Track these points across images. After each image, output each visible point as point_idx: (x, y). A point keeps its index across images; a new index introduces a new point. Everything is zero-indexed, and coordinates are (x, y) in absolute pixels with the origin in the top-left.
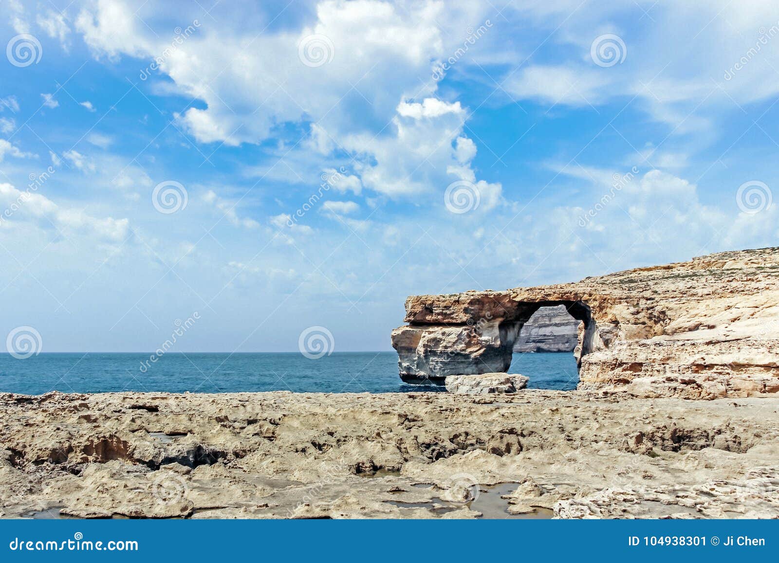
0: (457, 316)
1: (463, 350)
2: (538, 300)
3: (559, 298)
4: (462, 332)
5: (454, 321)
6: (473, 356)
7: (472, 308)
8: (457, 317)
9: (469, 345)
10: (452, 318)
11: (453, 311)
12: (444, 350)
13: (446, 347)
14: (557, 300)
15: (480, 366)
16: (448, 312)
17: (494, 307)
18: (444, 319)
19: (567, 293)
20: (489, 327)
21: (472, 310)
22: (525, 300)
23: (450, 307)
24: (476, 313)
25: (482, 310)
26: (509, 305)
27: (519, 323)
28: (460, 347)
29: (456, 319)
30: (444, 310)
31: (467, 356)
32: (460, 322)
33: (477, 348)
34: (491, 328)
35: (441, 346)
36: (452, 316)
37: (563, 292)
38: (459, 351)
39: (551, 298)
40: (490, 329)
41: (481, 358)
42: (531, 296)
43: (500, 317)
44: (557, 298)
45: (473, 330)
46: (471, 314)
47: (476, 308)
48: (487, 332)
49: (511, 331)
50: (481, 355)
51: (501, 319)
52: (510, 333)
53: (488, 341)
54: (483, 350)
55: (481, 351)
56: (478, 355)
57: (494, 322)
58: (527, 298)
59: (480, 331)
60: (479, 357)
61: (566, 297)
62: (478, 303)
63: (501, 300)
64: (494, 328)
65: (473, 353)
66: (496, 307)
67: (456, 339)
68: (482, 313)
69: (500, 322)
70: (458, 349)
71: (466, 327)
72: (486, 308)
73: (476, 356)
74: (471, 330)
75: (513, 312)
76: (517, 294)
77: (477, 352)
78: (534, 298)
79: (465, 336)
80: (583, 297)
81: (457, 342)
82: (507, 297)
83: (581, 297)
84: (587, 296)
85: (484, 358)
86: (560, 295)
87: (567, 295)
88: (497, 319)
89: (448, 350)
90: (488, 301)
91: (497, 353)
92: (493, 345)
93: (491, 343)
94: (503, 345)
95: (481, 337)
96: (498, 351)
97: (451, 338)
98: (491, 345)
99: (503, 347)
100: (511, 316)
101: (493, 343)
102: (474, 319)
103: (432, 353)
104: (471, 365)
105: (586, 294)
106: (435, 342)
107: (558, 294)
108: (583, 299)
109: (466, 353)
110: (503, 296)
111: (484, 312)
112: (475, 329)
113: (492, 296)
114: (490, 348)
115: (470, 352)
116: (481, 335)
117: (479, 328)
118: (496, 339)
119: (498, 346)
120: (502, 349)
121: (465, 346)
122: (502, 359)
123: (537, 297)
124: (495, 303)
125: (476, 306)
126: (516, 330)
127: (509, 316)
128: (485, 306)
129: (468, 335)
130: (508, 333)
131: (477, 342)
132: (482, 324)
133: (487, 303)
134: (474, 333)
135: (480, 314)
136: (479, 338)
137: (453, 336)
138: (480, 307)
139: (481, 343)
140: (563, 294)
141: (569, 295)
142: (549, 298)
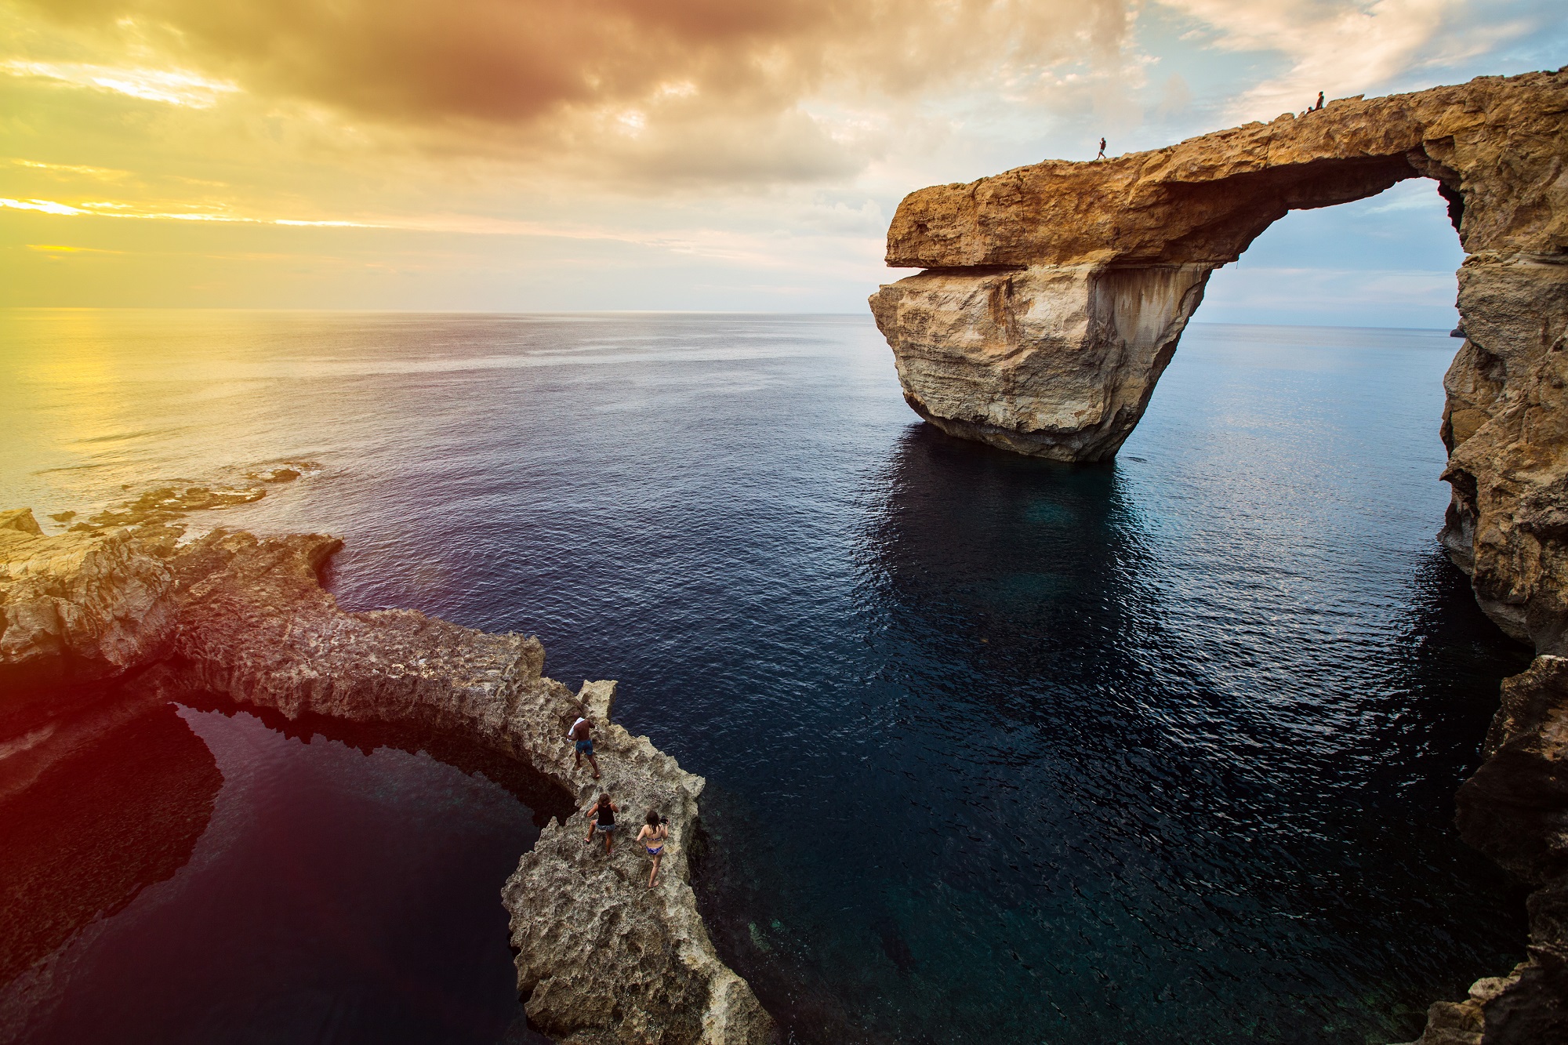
0: (967, 245)
1: (974, 350)
2: (1225, 169)
4: (974, 295)
5: (963, 262)
6: (999, 368)
9: (991, 335)
10: (959, 252)
11: (960, 229)
14: (1306, 159)
15: (1021, 401)
17: (1077, 210)
19: (1357, 118)
20: (1053, 280)
21: (1000, 223)
22: (1180, 176)
24: (1013, 233)
25: (1034, 222)
28: (969, 336)
29: (966, 253)
31: (984, 368)
32: (973, 264)
33: (1011, 348)
34: (1063, 286)
36: (958, 245)
37: (1336, 116)
38: (961, 353)
40: (1056, 286)
41: (1021, 379)
42: (1203, 157)
43: (1102, 247)
44: (1306, 151)
45: (1004, 288)
46: (1000, 237)
47: (1014, 217)
48: (1046, 299)
49: (1155, 297)
50: (1020, 368)
51: (1107, 254)
52: (1151, 302)
53: (1043, 328)
54: (1026, 354)
55: (1021, 359)
56: (1011, 367)
57: (1078, 264)
58: (1188, 166)
59: (1024, 295)
60: (1014, 375)
61: (1345, 136)
62: (1018, 198)
63: (1106, 182)
64: (1074, 283)
65: (1001, 360)
66: (1087, 211)
67: (958, 317)
68: (1035, 234)
69: (1101, 262)
70: (961, 345)
71: (987, 279)
72: (1049, 217)
73: (1007, 370)
74: (998, 288)
75: (1152, 229)
76: (1167, 156)
77: (1012, 360)
78: (1211, 163)
79: (982, 307)
80: (1431, 123)
81: (961, 323)
82: (1128, 168)
83: (1420, 129)
84: (1458, 114)
85: (1032, 380)
86: (1320, 134)
87: (1353, 126)
88: (1090, 254)
89: (941, 346)
90: (1057, 190)
91: (1078, 368)
92: (1061, 340)
93: (1053, 335)
94: (1115, 342)
95: (1026, 313)
96: (1080, 361)
97: (947, 313)
98: (1054, 341)
99: (1114, 350)
100: (1142, 241)
101: (1060, 334)
102: (1007, 253)
103: (917, 353)
104: (997, 396)
105: (1459, 102)
106: (917, 322)
107: (1315, 126)
108: (1428, 135)
109: (981, 359)
110: (1111, 168)
111: (1043, 232)
112: (1010, 284)
113: (1071, 171)
114: (1052, 349)
115: (992, 357)
116: (1026, 305)
117: (1023, 282)
118: (1072, 320)
119: (1079, 346)
120: (1106, 355)
121: (982, 337)
122: (1099, 386)
123: (1224, 158)
124: (1080, 196)
125: (1014, 208)
126: (1173, 294)
127: (1137, 241)
128: (1047, 207)
129: (992, 304)
130: (1144, 302)
131: (1014, 327)
132: (1036, 269)
133: (1051, 197)
134: (1007, 298)
135: (1030, 237)
136: (1017, 317)
137: (953, 306)
138: (1028, 211)
139: (1024, 333)
140: (1338, 126)
141: (1362, 124)
142: (1270, 154)
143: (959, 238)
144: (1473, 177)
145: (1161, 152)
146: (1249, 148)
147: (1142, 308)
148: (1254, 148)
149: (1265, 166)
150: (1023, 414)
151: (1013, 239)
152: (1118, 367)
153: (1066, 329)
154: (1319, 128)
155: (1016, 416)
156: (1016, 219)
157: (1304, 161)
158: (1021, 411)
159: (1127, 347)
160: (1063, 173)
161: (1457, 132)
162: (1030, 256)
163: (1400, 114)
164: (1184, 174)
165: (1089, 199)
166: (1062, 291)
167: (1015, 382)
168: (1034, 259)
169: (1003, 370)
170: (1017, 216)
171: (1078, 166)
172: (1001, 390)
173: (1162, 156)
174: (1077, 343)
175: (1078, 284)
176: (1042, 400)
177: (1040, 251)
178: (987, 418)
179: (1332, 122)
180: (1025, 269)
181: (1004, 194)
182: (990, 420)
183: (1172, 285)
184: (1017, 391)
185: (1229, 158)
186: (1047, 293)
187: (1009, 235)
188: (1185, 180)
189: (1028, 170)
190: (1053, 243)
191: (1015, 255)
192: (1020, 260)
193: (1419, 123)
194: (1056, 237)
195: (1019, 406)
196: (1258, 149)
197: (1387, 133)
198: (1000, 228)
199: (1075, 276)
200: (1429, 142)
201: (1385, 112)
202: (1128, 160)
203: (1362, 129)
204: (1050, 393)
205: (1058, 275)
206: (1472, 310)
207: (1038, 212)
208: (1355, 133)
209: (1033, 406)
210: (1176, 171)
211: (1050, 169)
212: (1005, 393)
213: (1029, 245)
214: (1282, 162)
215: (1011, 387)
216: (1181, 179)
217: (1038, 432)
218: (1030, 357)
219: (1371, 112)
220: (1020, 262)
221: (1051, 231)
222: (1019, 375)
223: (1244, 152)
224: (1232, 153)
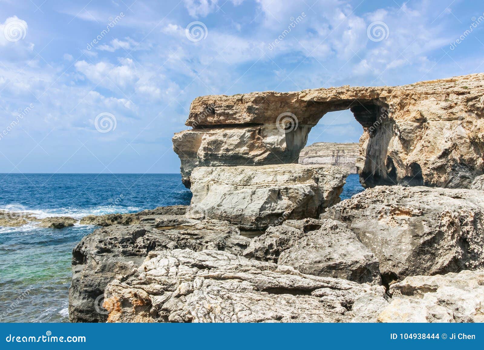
0: (240, 116)
1: (246, 153)
3: (353, 96)
4: (245, 134)
5: (237, 122)
7: (257, 107)
8: (241, 117)
9: (252, 147)
10: (235, 119)
11: (236, 110)
12: (226, 154)
13: (227, 150)
14: (351, 98)
16: (231, 112)
17: (280, 107)
18: (226, 120)
19: (362, 90)
20: (274, 129)
21: (257, 109)
22: (315, 99)
23: (233, 106)
24: (261, 113)
25: (267, 109)
26: (297, 105)
27: (307, 126)
28: (243, 149)
29: (238, 119)
30: (226, 110)
31: (250, 160)
32: (243, 123)
33: (261, 152)
35: (222, 148)
36: (234, 116)
37: (358, 89)
38: (240, 155)
39: (344, 96)
40: (275, 131)
42: (322, 95)
44: (351, 96)
45: (257, 131)
46: (256, 114)
48: (272, 135)
49: (298, 135)
50: (265, 159)
52: (297, 137)
53: (273, 144)
54: (267, 153)
55: (266, 155)
56: (262, 158)
58: (317, 97)
59: (265, 133)
60: (263, 161)
61: (360, 94)
62: (263, 101)
63: (289, 99)
65: (257, 156)
66: (283, 107)
67: (239, 141)
70: (240, 152)
71: (249, 129)
72: (272, 108)
73: (261, 160)
74: (255, 131)
75: (301, 114)
76: (306, 94)
77: (261, 156)
78: (324, 97)
79: (248, 138)
80: (381, 94)
81: (239, 145)
82: (294, 96)
83: (378, 95)
84: (385, 92)
87: (362, 92)
89: (230, 153)
90: (275, 100)
92: (279, 148)
93: (276, 146)
94: (289, 150)
95: (266, 140)
96: (283, 155)
97: (233, 140)
98: (276, 148)
101: (279, 146)
102: (258, 119)
105: (385, 90)
108: (381, 96)
109: (249, 157)
110: (290, 96)
111: (269, 113)
112: (260, 130)
113: (279, 95)
114: (275, 151)
115: (254, 155)
116: (265, 137)
117: (264, 129)
118: (282, 142)
121: (248, 149)
123: (328, 96)
124: (281, 102)
125: (261, 105)
126: (303, 134)
128: (271, 105)
129: (252, 137)
130: (295, 137)
131: (262, 144)
132: (267, 125)
133: (273, 102)
134: (258, 135)
135: (266, 114)
136: (263, 141)
137: (235, 138)
138: (265, 106)
139: (266, 146)
140: (358, 92)
141: (364, 92)
142: (341, 96)
143: (235, 113)
146: (336, 94)
147: (295, 139)
149: (340, 99)
151: (261, 115)
154: (353, 92)
157: (350, 99)
160: (276, 95)
161: (386, 96)
162: (265, 121)
164: (316, 99)
165: (284, 104)
166: (277, 132)
169: (259, 160)
170: (262, 107)
171: (281, 94)
173: (304, 94)
174: (284, 149)
177: (268, 119)
179: (357, 91)
180: (264, 125)
181: (258, 100)
183: (303, 131)
186: (272, 133)
187: (259, 113)
189: (265, 93)
190: (272, 117)
191: (260, 120)
193: (378, 93)
194: (274, 115)
196: (338, 95)
197: (370, 94)
198: (256, 111)
200: (381, 98)
201: (369, 90)
205: (275, 127)
207: (268, 107)
208: (362, 94)
210: (314, 98)
211: (272, 94)
213: (265, 117)
214: (345, 98)
216: (315, 100)
218: (269, 154)
219: (365, 90)
220: (261, 123)
221: (272, 113)
222: (265, 161)
223: (334, 95)
224: (330, 95)
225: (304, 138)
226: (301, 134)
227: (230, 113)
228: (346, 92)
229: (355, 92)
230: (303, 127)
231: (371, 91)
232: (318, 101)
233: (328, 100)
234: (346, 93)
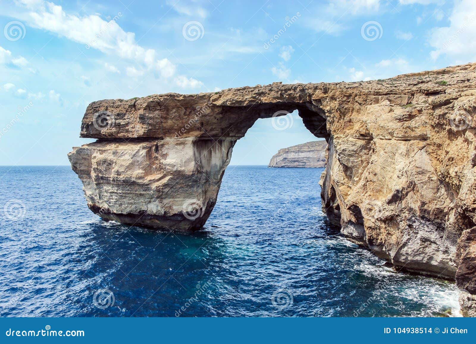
0: (132, 128)
1: (140, 178)
3: (277, 98)
4: (138, 151)
5: (130, 135)
6: (154, 186)
7: (150, 115)
8: (134, 130)
9: (148, 170)
10: (127, 131)
11: (128, 120)
12: (117, 178)
13: (118, 173)
14: (275, 101)
15: (166, 201)
16: (122, 122)
17: (185, 114)
18: (118, 133)
19: (290, 90)
20: (177, 144)
21: (151, 118)
22: (228, 103)
23: (125, 114)
24: (157, 123)
25: (166, 118)
28: (138, 172)
29: (132, 132)
30: (117, 119)
31: (146, 187)
32: (136, 137)
33: (160, 176)
34: (181, 147)
35: (113, 170)
36: (127, 128)
37: (283, 88)
38: (133, 179)
39: (265, 98)
40: (179, 147)
41: (166, 190)
42: (237, 97)
43: (195, 130)
44: (275, 98)
45: (154, 148)
46: (150, 124)
47: (157, 116)
48: (174, 153)
49: (217, 151)
50: (165, 185)
51: (197, 133)
52: (216, 153)
53: (175, 166)
54: (167, 178)
55: (165, 180)
57: (186, 137)
58: (231, 100)
59: (164, 151)
60: (162, 189)
61: (287, 95)
62: (159, 108)
63: (196, 104)
64: (186, 145)
65: (154, 182)
66: (189, 115)
67: (130, 162)
68: (167, 124)
69: (196, 136)
70: (133, 176)
71: (144, 144)
72: (173, 116)
73: (159, 186)
74: (151, 148)
75: (216, 123)
76: (220, 95)
77: (160, 181)
78: (240, 100)
79: (143, 157)
80: (313, 94)
81: (131, 167)
82: (204, 99)
83: (310, 96)
84: (320, 92)
85: (170, 190)
86: (279, 93)
87: (289, 92)
88: (191, 133)
89: (121, 177)
90: (176, 105)
91: (191, 184)
92: (184, 171)
93: (179, 169)
94: (204, 171)
95: (165, 159)
96: (192, 180)
97: (124, 160)
98: (180, 171)
99: (204, 174)
100: (212, 128)
101: (183, 168)
102: (154, 132)
103: (104, 181)
104: (153, 200)
105: (320, 89)
106: (105, 165)
107: (276, 91)
108: (314, 97)
109: (144, 182)
110: (198, 98)
111: (170, 122)
112: (157, 146)
113: (181, 98)
114: (178, 175)
115: (150, 181)
116: (165, 156)
117: (163, 145)
118: (188, 161)
119: (191, 173)
120: (201, 177)
121: (144, 172)
122: (200, 191)
123: (245, 98)
124: (186, 108)
125: (157, 112)
126: (224, 150)
127: (210, 128)
128: (172, 112)
129: (148, 155)
130: (213, 154)
131: (160, 166)
132: (167, 139)
133: (173, 108)
134: (156, 153)
135: (165, 125)
136: (161, 161)
137: (127, 157)
138: (163, 114)
139: (165, 168)
140: (283, 92)
141: (292, 92)
142: (262, 98)
143: (127, 124)
144: (330, 112)
145: (216, 93)
146: (254, 96)
147: (212, 156)
148: (256, 96)
149: (260, 102)
150: (167, 207)
151: (157, 126)
152: (206, 182)
153: (185, 166)
154: (278, 92)
155: (164, 208)
156: (158, 117)
157: (273, 102)
158: (165, 206)
159: (208, 173)
160: (178, 98)
161: (321, 98)
162: (165, 134)
163: (303, 90)
164: (230, 103)
165: (190, 110)
166: (181, 149)
167: (163, 192)
168: (166, 135)
169: (156, 187)
170: (159, 116)
171: (185, 96)
172: (156, 196)
173: (218, 95)
174: (191, 172)
175: (187, 146)
176: (175, 199)
177: (169, 132)
178: (146, 211)
179: (282, 90)
180: (163, 139)
181: (152, 106)
182: (149, 212)
183: (223, 146)
184: (163, 197)
185: (247, 98)
186: (174, 150)
187: (155, 124)
188: (231, 105)
189: (162, 96)
190: (175, 128)
191: (158, 132)
192: (160, 135)
193: (310, 94)
194: (176, 125)
195: (165, 204)
196: (257, 97)
197: (300, 95)
198: (151, 121)
199: (186, 142)
200: (314, 100)
201: (298, 89)
202: (204, 96)
203: (292, 93)
204: (179, 196)
205: (178, 142)
206: (341, 153)
207: (168, 114)
208: (290, 95)
209: (171, 203)
210: (227, 101)
211: (172, 97)
212: (157, 198)
213: (164, 129)
214: (267, 102)
215: (161, 195)
216: (229, 105)
217: (175, 215)
218: (169, 180)
219: (293, 88)
220: (160, 136)
221: (174, 122)
222: (165, 188)
223: (252, 97)
224: (248, 97)
225: (225, 155)
226: (221, 149)
227: (122, 124)
228: (268, 92)
229: (280, 93)
230: (224, 141)
231: (301, 90)
232: (233, 105)
233: (245, 105)
234: (269, 94)
